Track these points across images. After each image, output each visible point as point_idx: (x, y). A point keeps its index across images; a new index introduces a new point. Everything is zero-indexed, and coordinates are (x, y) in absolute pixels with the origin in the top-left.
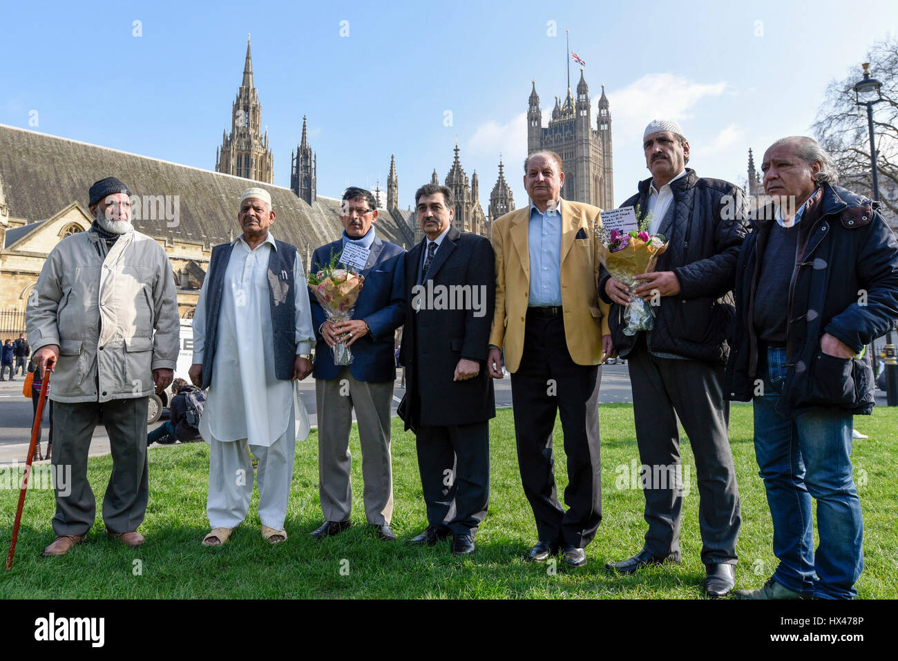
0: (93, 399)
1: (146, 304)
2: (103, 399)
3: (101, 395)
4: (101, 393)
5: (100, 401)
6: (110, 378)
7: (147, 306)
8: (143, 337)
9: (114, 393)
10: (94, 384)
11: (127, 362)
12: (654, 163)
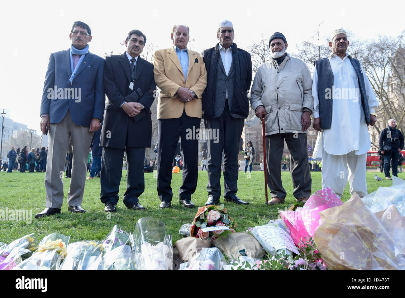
0: (277, 132)
1: (298, 88)
2: (282, 132)
3: (281, 130)
4: (280, 129)
5: (281, 133)
6: (284, 123)
7: (299, 89)
8: (299, 104)
9: (286, 129)
10: (277, 125)
11: (291, 115)
12: (225, 40)
